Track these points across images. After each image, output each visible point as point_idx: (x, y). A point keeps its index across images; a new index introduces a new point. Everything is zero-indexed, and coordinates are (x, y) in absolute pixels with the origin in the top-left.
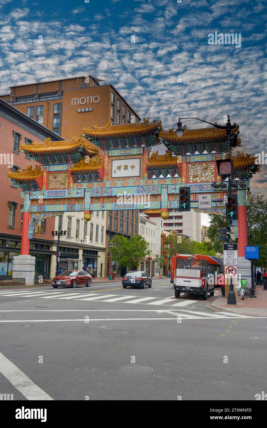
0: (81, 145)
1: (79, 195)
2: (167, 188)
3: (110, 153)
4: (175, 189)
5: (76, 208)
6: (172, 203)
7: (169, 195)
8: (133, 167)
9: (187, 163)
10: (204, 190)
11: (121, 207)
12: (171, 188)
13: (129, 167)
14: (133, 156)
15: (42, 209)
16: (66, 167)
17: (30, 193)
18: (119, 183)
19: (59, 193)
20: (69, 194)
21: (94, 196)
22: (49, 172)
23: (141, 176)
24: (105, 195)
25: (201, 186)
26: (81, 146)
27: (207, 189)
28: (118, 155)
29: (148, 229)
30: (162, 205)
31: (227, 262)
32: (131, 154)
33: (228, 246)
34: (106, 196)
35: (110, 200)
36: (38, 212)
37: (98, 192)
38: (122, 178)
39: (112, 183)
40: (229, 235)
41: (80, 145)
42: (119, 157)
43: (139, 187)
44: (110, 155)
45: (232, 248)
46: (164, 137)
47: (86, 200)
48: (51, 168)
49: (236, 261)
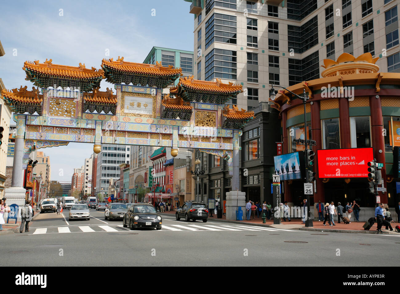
8: (146, 106)
19: (65, 121)
28: (131, 91)
32: (145, 93)
37: (111, 125)
39: (125, 117)
43: (152, 125)
44: (124, 91)
47: (97, 131)
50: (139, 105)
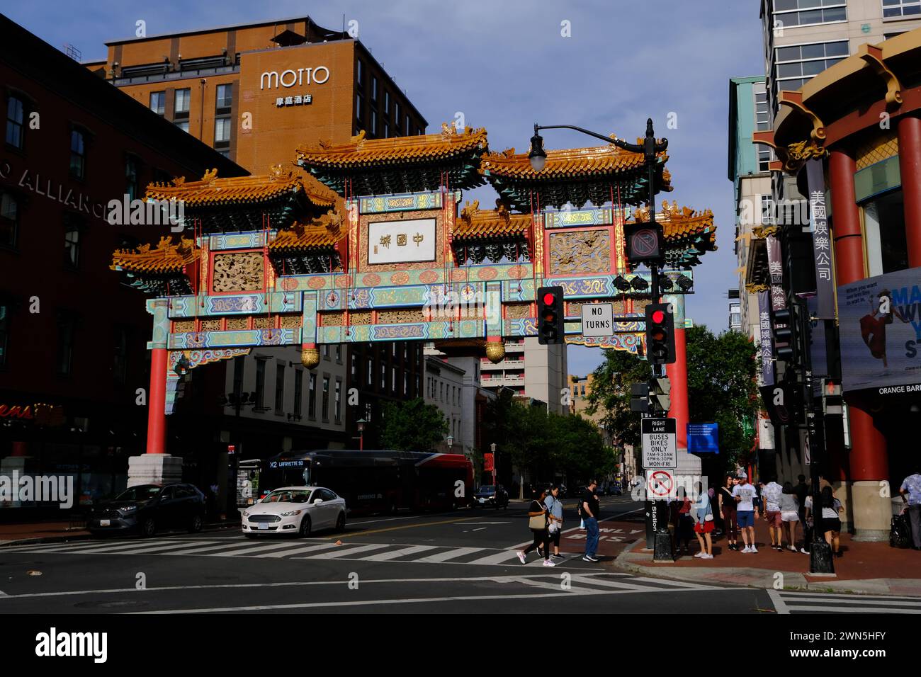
0: (294, 186)
1: (289, 308)
2: (501, 288)
3: (365, 207)
4: (519, 291)
5: (282, 337)
6: (512, 323)
7: (504, 304)
9: (546, 229)
10: (586, 292)
11: (392, 335)
12: (510, 289)
13: (409, 239)
14: (419, 212)
15: (201, 342)
16: (257, 240)
17: (169, 302)
18: (386, 278)
20: (266, 304)
21: (327, 308)
22: (215, 253)
23: (438, 260)
24: (353, 305)
25: (579, 284)
26: (295, 190)
27: (594, 289)
29: (445, 385)
30: (488, 329)
31: (652, 461)
33: (653, 423)
34: (354, 307)
35: (365, 316)
36: (188, 349)
38: (394, 266)
40: (654, 399)
41: (291, 187)
42: (384, 215)
45: (662, 429)
46: (492, 169)
48: (219, 243)
49: (671, 459)
50: (402, 240)
